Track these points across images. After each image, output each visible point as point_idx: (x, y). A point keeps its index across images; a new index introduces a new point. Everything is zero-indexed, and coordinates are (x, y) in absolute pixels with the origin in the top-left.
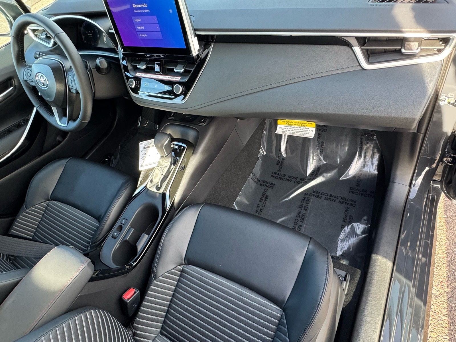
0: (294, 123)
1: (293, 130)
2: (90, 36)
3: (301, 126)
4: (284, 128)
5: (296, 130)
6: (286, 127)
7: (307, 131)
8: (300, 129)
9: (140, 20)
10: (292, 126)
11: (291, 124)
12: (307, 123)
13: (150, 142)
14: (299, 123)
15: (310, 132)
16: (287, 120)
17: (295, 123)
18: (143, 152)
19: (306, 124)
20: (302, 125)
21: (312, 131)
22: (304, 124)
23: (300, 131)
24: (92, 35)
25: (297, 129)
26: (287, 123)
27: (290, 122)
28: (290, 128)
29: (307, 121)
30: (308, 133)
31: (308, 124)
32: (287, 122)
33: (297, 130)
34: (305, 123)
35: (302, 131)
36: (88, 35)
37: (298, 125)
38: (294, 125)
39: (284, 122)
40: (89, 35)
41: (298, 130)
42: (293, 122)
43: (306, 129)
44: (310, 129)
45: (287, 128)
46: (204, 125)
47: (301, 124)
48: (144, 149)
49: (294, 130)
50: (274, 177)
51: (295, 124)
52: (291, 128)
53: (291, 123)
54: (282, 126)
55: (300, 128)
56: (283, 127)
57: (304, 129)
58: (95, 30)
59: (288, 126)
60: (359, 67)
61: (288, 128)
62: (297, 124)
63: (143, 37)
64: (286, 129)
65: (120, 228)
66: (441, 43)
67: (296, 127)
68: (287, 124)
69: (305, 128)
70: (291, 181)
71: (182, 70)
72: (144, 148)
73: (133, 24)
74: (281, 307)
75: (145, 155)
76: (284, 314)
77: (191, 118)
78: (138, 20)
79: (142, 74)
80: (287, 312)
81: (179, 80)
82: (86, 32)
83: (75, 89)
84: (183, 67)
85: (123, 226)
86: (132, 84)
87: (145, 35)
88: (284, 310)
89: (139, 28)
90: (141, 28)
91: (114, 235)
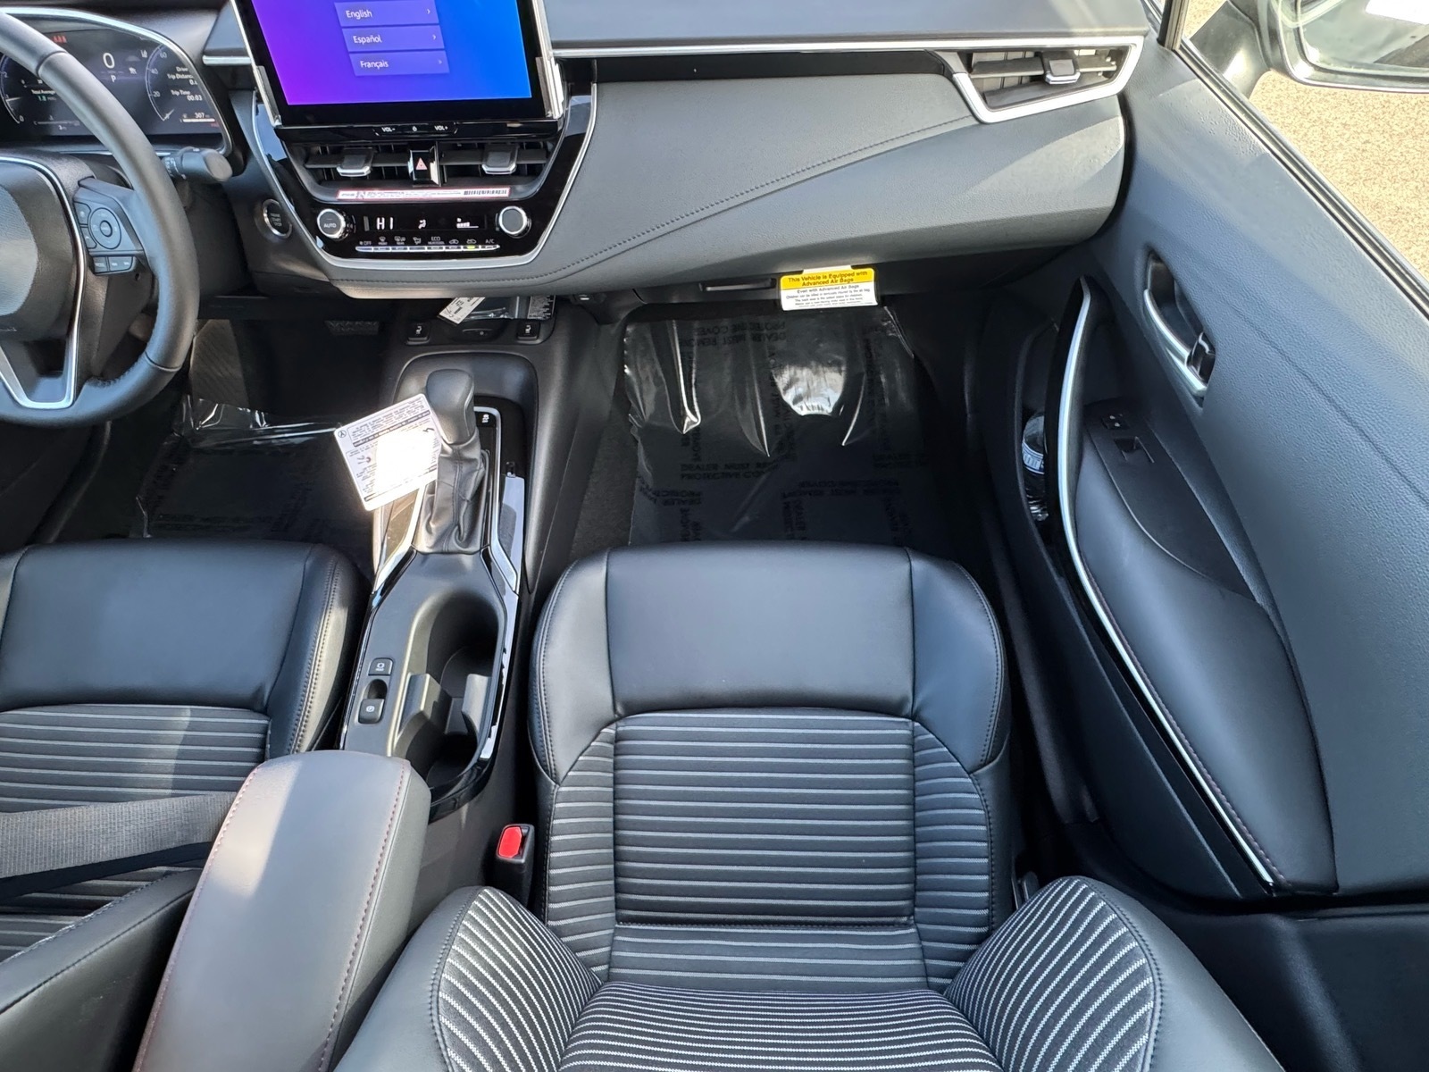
0: (822, 280)
1: (823, 296)
2: (44, 98)
3: (839, 282)
4: (799, 295)
5: (828, 296)
6: (803, 294)
7: (856, 293)
8: (837, 291)
9: (367, 14)
10: (818, 288)
11: (814, 284)
12: (853, 274)
13: (371, 421)
14: (835, 276)
15: (863, 293)
16: (807, 272)
17: (826, 277)
18: (359, 456)
19: (851, 277)
20: (842, 280)
21: (868, 290)
22: (847, 278)
23: (840, 295)
24: (52, 92)
25: (831, 291)
26: (806, 282)
27: (813, 278)
28: (813, 293)
29: (854, 267)
30: (858, 297)
31: (858, 274)
32: (806, 279)
33: (832, 296)
34: (849, 275)
35: (844, 294)
36: (34, 92)
37: (832, 281)
38: (823, 283)
39: (798, 280)
40: (41, 95)
41: (835, 295)
42: (819, 278)
43: (852, 289)
44: (863, 286)
45: (805, 294)
46: (538, 341)
47: (839, 279)
48: (358, 448)
49: (825, 296)
50: (690, 477)
51: (825, 280)
52: (816, 293)
53: (815, 281)
54: (794, 292)
55: (838, 288)
56: (796, 294)
57: (848, 289)
59: (808, 289)
60: (972, 119)
61: (810, 293)
62: (830, 280)
63: (374, 68)
64: (805, 298)
65: (380, 690)
66: (1109, 60)
67: (829, 289)
68: (804, 284)
69: (850, 287)
70: (737, 475)
71: (512, 167)
72: (357, 444)
73: (336, 29)
74: (904, 714)
75: (371, 463)
76: (917, 724)
77: (482, 333)
78: (359, 15)
79: (361, 192)
80: (925, 714)
81: (506, 195)
82: (23, 82)
83: (132, 255)
84: (512, 159)
85: (386, 679)
86: (334, 225)
87: (382, 65)
88: (914, 717)
89: (362, 40)
90: (369, 40)
91: (363, 715)
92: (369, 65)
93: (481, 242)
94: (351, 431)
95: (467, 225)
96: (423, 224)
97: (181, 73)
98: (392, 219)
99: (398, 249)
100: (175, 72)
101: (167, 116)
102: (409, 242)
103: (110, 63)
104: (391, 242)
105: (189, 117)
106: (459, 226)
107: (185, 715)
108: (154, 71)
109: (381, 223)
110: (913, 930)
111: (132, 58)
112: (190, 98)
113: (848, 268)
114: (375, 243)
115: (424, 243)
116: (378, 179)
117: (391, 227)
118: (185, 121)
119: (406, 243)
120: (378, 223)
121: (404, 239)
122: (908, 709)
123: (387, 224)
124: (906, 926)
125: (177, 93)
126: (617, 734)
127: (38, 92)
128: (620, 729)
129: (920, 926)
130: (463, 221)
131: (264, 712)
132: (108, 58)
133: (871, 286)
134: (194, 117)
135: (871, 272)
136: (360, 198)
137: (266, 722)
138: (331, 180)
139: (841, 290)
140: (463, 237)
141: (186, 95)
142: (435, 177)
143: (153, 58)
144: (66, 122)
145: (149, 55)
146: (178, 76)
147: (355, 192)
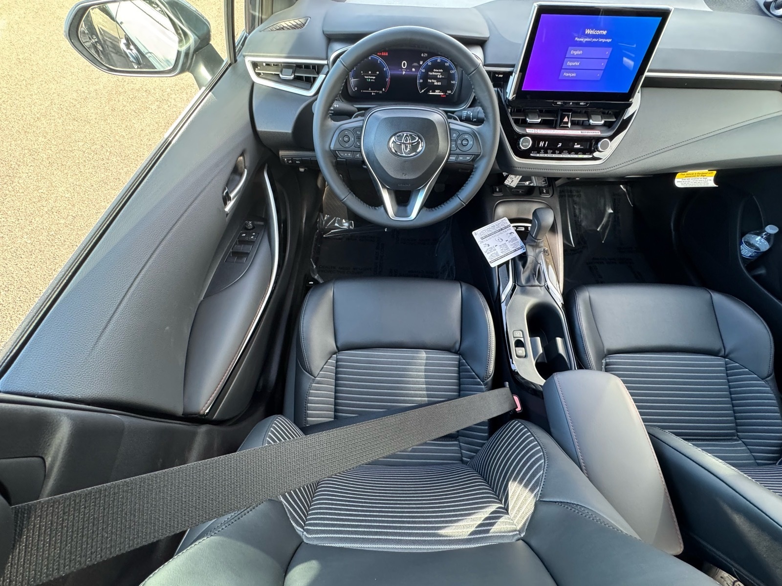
0: (694, 175)
1: (692, 182)
2: (369, 80)
6: (684, 181)
7: (707, 181)
8: (698, 180)
9: (580, 52)
11: (690, 176)
13: (486, 228)
14: (700, 173)
15: (709, 181)
16: (689, 172)
18: (484, 244)
21: (710, 180)
22: (704, 174)
24: (374, 78)
25: (696, 180)
26: (687, 176)
29: (709, 171)
30: (707, 183)
31: (710, 173)
32: (688, 174)
34: (706, 173)
35: (701, 182)
36: (366, 77)
39: (685, 175)
40: (368, 79)
41: (697, 182)
44: (709, 178)
47: (700, 175)
52: (690, 181)
53: (692, 175)
54: (680, 180)
57: (702, 179)
58: (385, 69)
61: (686, 180)
62: (697, 175)
63: (569, 76)
65: (520, 343)
69: (704, 179)
71: (602, 122)
72: (482, 238)
73: (564, 57)
74: (721, 355)
75: (489, 247)
76: (727, 360)
77: (520, 192)
78: (576, 53)
79: (536, 130)
80: (731, 356)
81: (600, 134)
82: (362, 72)
83: (473, 155)
84: (602, 119)
85: (522, 339)
86: (527, 144)
87: (573, 75)
88: (725, 357)
89: (571, 64)
90: (574, 64)
91: (518, 354)
92: (567, 75)
93: (584, 154)
94: (479, 232)
95: (579, 146)
96: (560, 145)
97: (435, 72)
98: (547, 142)
99: (549, 156)
100: (432, 71)
101: (423, 91)
102: (554, 153)
103: (404, 66)
104: (546, 152)
105: (432, 92)
106: (575, 146)
107: (423, 354)
108: (423, 71)
109: (542, 144)
110: (740, 442)
111: (415, 64)
112: (436, 83)
113: (707, 170)
114: (539, 153)
115: (560, 153)
116: (545, 124)
117: (546, 146)
118: (430, 93)
119: (552, 153)
120: (541, 144)
121: (552, 151)
122: (722, 353)
123: (545, 144)
124: (736, 440)
125: (430, 81)
126: (606, 363)
127: (368, 77)
128: (608, 361)
129: (743, 440)
130: (577, 145)
131: (456, 353)
132: (404, 63)
133: (712, 178)
134: (434, 92)
135: (715, 172)
136: (536, 132)
137: (458, 357)
138: (524, 124)
139: (700, 180)
140: (577, 151)
141: (434, 82)
142: (569, 125)
143: (425, 65)
144: (376, 91)
145: (423, 63)
146: (434, 73)
147: (533, 130)
